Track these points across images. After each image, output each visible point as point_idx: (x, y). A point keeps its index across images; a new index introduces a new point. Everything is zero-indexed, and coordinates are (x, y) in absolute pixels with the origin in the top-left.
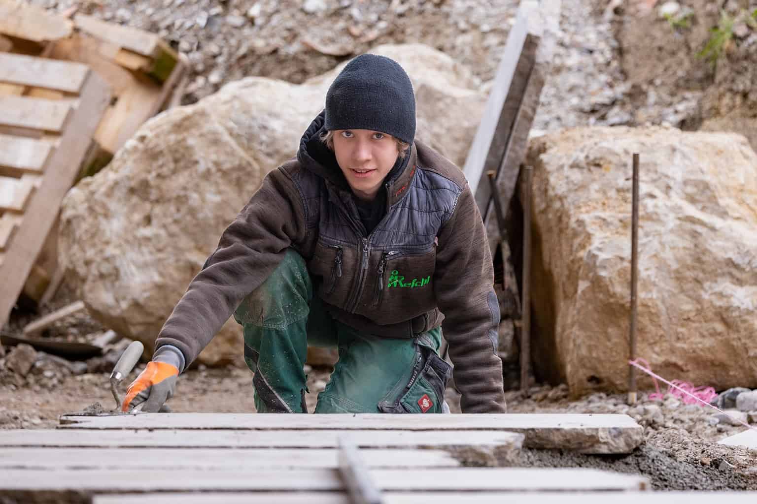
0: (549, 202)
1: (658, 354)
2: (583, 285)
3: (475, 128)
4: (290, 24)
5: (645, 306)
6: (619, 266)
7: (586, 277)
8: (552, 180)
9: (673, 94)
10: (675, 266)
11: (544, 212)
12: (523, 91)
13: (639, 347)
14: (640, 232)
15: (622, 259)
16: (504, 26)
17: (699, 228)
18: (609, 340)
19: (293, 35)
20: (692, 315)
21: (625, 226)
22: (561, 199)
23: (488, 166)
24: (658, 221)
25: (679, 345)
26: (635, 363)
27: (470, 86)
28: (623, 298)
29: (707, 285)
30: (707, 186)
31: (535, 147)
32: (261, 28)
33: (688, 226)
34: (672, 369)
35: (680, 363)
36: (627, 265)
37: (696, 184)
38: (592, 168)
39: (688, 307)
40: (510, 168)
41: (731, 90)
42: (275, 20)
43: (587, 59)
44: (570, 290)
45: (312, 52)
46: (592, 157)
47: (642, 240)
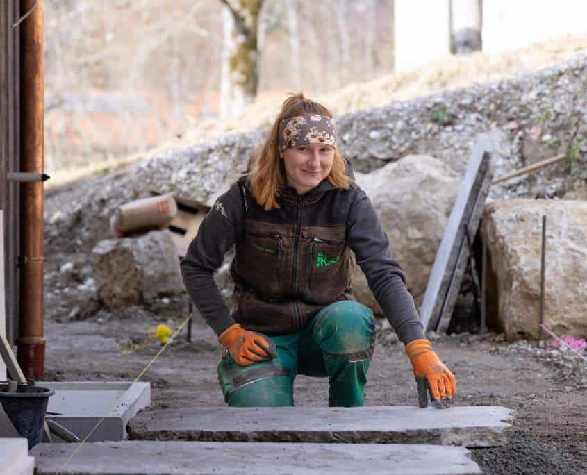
0: (497, 239)
1: (555, 320)
2: (515, 284)
3: (455, 197)
4: (364, 144)
5: (548, 295)
6: (534, 274)
7: (517, 280)
8: (498, 227)
9: (549, 179)
10: (564, 274)
11: (494, 243)
12: (482, 180)
13: (546, 316)
14: (546, 257)
15: (536, 270)
16: (465, 145)
17: (576, 254)
18: (529, 312)
19: (364, 149)
20: (573, 300)
21: (537, 253)
22: (503, 237)
23: (464, 219)
24: (555, 250)
25: (566, 316)
26: (542, 326)
27: (452, 176)
28: (537, 291)
29: (580, 284)
30: (580, 232)
31: (488, 209)
32: (350, 145)
33: (571, 253)
34: (562, 329)
35: (566, 325)
36: (539, 273)
37: (574, 230)
38: (520, 221)
39: (570, 295)
40: (474, 220)
41: (579, 178)
42: (356, 142)
43: (506, 162)
44: (508, 285)
45: (374, 158)
46: (519, 216)
47: (547, 260)
